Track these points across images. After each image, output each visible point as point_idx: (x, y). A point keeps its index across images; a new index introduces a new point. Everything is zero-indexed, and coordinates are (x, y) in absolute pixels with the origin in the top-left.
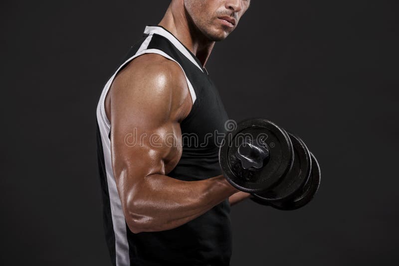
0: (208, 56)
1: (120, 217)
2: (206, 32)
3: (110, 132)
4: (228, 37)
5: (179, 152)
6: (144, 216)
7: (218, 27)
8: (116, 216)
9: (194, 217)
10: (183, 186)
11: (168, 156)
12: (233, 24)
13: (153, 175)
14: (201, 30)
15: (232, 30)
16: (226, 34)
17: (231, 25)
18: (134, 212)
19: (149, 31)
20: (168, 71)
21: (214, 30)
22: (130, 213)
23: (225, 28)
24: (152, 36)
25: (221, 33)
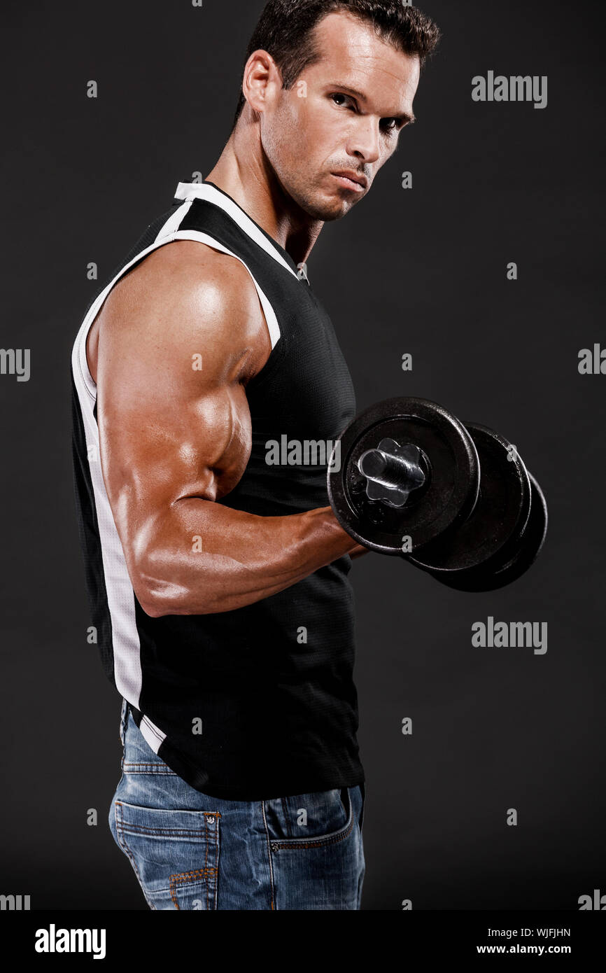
0: (311, 248)
1: (122, 581)
2: (305, 203)
3: (96, 402)
4: (350, 211)
5: (244, 448)
6: (171, 584)
7: (330, 190)
8: (112, 579)
9: (273, 590)
10: (251, 526)
11: (221, 459)
12: (364, 186)
13: (187, 501)
14: (294, 197)
15: (360, 197)
16: (346, 206)
17: (358, 188)
18: (150, 575)
19: (185, 193)
20: (221, 278)
21: (323, 198)
22: (143, 575)
23: (345, 193)
24: (191, 204)
25: (337, 203)
